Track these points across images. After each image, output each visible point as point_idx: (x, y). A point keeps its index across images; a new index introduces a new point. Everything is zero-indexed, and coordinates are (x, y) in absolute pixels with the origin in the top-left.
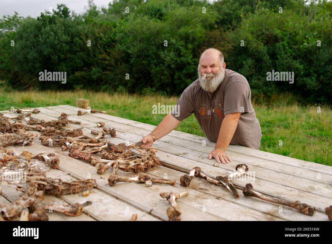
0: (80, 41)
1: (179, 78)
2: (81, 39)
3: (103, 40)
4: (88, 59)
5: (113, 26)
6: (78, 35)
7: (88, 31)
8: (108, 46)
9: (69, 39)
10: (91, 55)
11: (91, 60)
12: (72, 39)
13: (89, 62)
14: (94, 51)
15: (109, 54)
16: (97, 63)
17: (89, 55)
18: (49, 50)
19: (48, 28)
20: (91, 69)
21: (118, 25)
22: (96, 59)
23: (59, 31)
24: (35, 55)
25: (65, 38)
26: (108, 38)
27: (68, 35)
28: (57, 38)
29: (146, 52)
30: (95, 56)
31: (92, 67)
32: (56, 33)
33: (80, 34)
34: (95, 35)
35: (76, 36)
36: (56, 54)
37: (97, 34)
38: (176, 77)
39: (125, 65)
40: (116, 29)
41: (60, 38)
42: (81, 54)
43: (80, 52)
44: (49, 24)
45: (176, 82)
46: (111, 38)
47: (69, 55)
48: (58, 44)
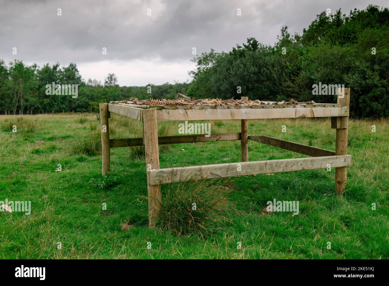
0: (267, 71)
1: (364, 102)
2: (268, 69)
3: (289, 69)
4: (274, 88)
5: (299, 54)
6: (266, 65)
7: (275, 61)
8: (294, 75)
9: (257, 70)
10: (277, 83)
11: (277, 88)
12: (260, 69)
13: (275, 90)
14: (280, 80)
15: (293, 81)
16: (283, 91)
17: (275, 84)
18: (239, 80)
19: (238, 61)
20: (277, 97)
21: (304, 52)
22: (281, 87)
23: (248, 63)
24: (226, 86)
25: (253, 69)
26: (294, 66)
27: (256, 66)
28: (246, 69)
29: (330, 77)
30: (281, 85)
31: (277, 95)
32: (245, 65)
33: (267, 65)
34: (281, 64)
35: (263, 66)
36: (245, 84)
37: (283, 63)
38: (360, 100)
39: (308, 90)
40: (302, 57)
41: (249, 70)
42: (268, 83)
43: (266, 81)
44: (240, 58)
45: (361, 105)
46: (297, 66)
47: (256, 85)
48: (247, 75)
